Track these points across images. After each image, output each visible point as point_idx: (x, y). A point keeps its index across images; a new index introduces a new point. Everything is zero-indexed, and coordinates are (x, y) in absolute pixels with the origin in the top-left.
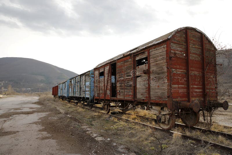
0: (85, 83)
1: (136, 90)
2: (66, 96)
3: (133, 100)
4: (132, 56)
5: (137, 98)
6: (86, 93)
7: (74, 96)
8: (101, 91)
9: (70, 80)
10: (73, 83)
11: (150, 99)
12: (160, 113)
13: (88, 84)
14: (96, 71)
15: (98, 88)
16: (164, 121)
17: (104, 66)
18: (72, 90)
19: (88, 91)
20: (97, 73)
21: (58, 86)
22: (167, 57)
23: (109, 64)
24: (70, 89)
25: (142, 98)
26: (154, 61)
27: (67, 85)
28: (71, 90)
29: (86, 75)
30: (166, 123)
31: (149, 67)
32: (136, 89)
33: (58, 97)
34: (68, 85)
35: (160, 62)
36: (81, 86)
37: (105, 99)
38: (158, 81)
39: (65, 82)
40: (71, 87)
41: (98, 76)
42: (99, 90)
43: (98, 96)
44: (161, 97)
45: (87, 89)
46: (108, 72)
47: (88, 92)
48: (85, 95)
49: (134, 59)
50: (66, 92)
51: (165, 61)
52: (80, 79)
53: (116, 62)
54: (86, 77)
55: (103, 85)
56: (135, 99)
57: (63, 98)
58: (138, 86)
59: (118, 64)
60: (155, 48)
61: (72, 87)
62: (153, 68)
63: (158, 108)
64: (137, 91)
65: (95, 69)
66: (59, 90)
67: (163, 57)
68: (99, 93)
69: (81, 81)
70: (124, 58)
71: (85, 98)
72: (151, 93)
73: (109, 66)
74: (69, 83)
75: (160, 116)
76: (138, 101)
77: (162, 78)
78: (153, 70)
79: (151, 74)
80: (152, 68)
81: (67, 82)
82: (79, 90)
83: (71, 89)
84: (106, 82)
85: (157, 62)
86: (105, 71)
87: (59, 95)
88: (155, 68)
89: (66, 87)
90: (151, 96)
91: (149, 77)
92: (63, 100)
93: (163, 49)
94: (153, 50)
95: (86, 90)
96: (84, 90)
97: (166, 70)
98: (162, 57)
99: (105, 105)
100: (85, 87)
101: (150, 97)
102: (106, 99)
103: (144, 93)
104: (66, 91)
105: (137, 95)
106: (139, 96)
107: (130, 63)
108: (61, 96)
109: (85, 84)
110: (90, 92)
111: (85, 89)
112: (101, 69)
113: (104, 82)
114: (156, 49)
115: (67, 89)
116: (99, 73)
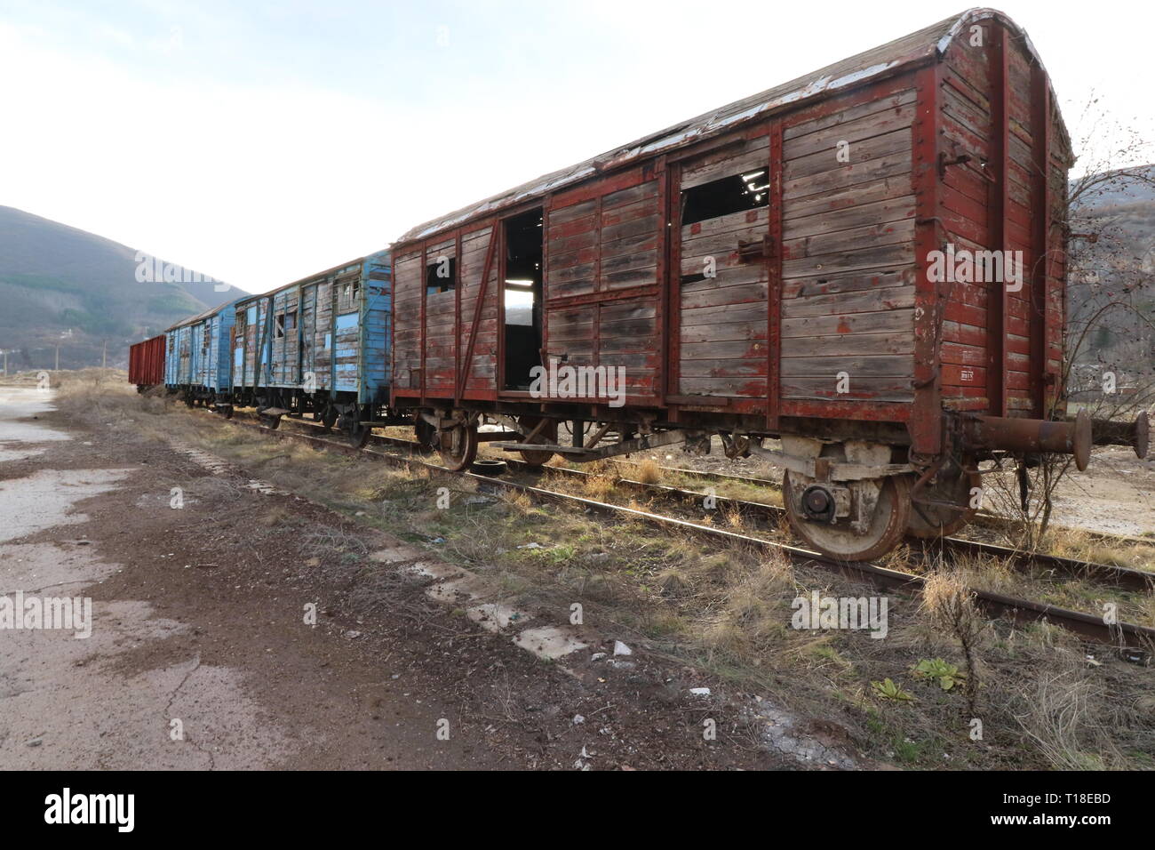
0: (333, 322)
1: (679, 348)
2: (213, 385)
3: (659, 404)
4: (660, 165)
5: (679, 393)
6: (338, 368)
7: (262, 385)
8: (433, 360)
9: (237, 306)
10: (258, 321)
11: (780, 395)
12: (824, 471)
13: (347, 323)
14: (406, 258)
15: (414, 343)
17: (455, 232)
18: (251, 355)
19: (352, 360)
20: (409, 268)
21: (162, 339)
22: (917, 159)
23: (487, 221)
24: (239, 352)
25: (718, 391)
26: (812, 191)
27: (216, 332)
28: (245, 359)
29: (336, 282)
30: (860, 523)
31: (778, 225)
32: (679, 343)
33: (165, 391)
34: (223, 335)
35: (863, 191)
36: (308, 338)
37: (462, 401)
38: (847, 298)
39: (204, 321)
40: (246, 343)
41: (418, 283)
42: (425, 355)
43: (412, 386)
44: (867, 388)
45: (344, 351)
46: (481, 264)
47: (349, 367)
48: (333, 379)
49: (671, 187)
50: (214, 366)
51: (904, 183)
52: (303, 303)
53: (545, 204)
54: (340, 290)
55: (449, 328)
56: (672, 399)
57: (193, 395)
58: (690, 329)
59: (557, 219)
60: (826, 116)
61: (252, 343)
62: (805, 228)
64: (685, 355)
65: (402, 249)
66: (171, 359)
67: (891, 161)
68: (422, 372)
69: (303, 310)
70: (598, 185)
71: (333, 396)
72: (786, 364)
73: (489, 230)
74: (233, 321)
75: (827, 486)
76: (689, 409)
77: (876, 281)
78: (807, 241)
79: (787, 264)
80: (799, 227)
81: (216, 321)
82: (293, 357)
83: (245, 352)
84: (467, 315)
85: (837, 191)
86: (464, 257)
87: (171, 378)
88: (821, 228)
89: (215, 344)
90: (787, 381)
91: (777, 281)
92: (191, 405)
93: (889, 116)
94: (813, 126)
95: (339, 354)
96: (327, 356)
97: (908, 237)
98: (876, 164)
99: (450, 429)
100: (333, 343)
101: (777, 387)
102: (466, 401)
103: (734, 367)
104: (215, 360)
105: (679, 376)
106: (694, 382)
107: (641, 205)
108: (184, 386)
109: (332, 328)
110: (364, 367)
111: (333, 350)
112: (437, 248)
113: (458, 315)
114: (830, 121)
115: (220, 350)
116: (422, 267)
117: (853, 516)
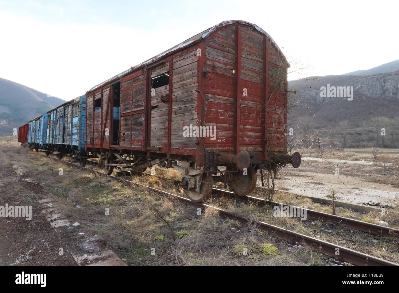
0: (72, 120)
1: (150, 131)
2: (41, 143)
3: (144, 150)
4: (145, 70)
5: (150, 146)
6: (73, 137)
7: (53, 143)
8: (96, 134)
9: (48, 113)
10: (53, 119)
11: (170, 147)
12: (187, 172)
13: (76, 120)
14: (90, 97)
15: (91, 128)
16: (193, 187)
17: (101, 88)
18: (51, 132)
19: (76, 134)
20: (90, 100)
21: (28, 125)
22: (198, 71)
23: (109, 85)
24: (48, 130)
25: (158, 145)
26: (178, 80)
27: (42, 123)
28: (50, 133)
29: (73, 105)
30: (197, 190)
31: (171, 91)
32: (150, 129)
33: (28, 145)
34: (45, 124)
35: (188, 81)
36: (66, 125)
37: (102, 149)
38: (184, 115)
39: (39, 118)
40: (50, 127)
41: (92, 106)
42: (94, 132)
43: (91, 144)
44: (188, 144)
45: (75, 131)
46: (107, 100)
47: (76, 136)
48: (72, 141)
49: (148, 78)
50: (41, 136)
51: (195, 78)
52: (65, 112)
53: (120, 81)
54: (74, 108)
55: (100, 123)
56: (148, 148)
57: (36, 146)
58: (153, 125)
59: (124, 85)
60: (181, 56)
61: (51, 127)
62: (177, 93)
63: (186, 164)
64: (152, 134)
65: (90, 93)
66: (30, 132)
67: (194, 71)
68: (93, 138)
69: (65, 115)
70: (132, 74)
71: (72, 147)
72: (172, 137)
73: (109, 89)
74: (46, 118)
75: (187, 177)
76: (152, 152)
77: (190, 110)
78: (177, 96)
79: (173, 103)
80: (175, 92)
81: (42, 118)
82: (61, 133)
83: (50, 131)
84: (104, 118)
85: (183, 80)
86: (104, 97)
87: (30, 141)
88: (180, 92)
89: (42, 127)
90: (172, 142)
91: (170, 108)
93: (193, 57)
94: (179, 59)
95: (73, 132)
96: (70, 132)
97: (196, 96)
98: (191, 72)
99: (104, 159)
100: (72, 127)
101: (170, 144)
102: (104, 149)
103: (162, 137)
104: (42, 133)
105: (150, 140)
106: (155, 143)
107: (141, 82)
108: (33, 144)
109: (72, 122)
110: (79, 136)
111: (72, 130)
112: (97, 94)
113: (102, 119)
114: (182, 58)
115: (43, 130)
116: (93, 100)
117: (195, 188)
